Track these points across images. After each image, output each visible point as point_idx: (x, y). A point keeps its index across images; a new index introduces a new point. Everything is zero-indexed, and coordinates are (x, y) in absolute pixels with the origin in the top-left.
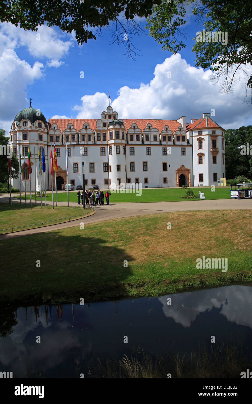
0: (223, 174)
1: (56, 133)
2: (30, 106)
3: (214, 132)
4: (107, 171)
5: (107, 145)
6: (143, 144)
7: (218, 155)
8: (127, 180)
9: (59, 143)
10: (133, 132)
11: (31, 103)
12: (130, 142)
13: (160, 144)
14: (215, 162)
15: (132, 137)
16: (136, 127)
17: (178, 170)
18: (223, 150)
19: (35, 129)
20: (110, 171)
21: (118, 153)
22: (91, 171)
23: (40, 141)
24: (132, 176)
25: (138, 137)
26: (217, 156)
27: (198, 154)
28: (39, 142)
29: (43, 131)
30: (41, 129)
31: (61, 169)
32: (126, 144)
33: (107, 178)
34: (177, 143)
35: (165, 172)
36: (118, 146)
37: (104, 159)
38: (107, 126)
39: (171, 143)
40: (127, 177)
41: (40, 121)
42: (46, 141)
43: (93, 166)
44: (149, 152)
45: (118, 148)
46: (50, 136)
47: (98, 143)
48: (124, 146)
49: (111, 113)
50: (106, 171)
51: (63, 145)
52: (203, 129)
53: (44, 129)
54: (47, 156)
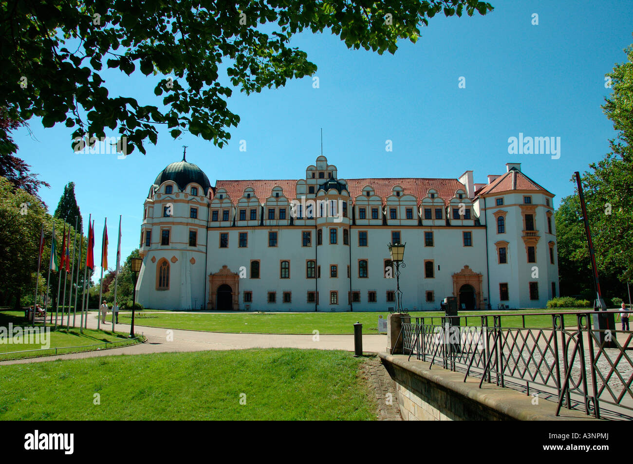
0: (551, 285)
1: (223, 205)
2: (183, 158)
3: (528, 200)
4: (313, 275)
5: (315, 227)
6: (385, 224)
7: (537, 246)
8: (352, 295)
10: (366, 203)
11: (185, 153)
12: (358, 222)
13: (420, 224)
14: (532, 258)
15: (363, 212)
16: (372, 193)
17: (456, 277)
18: (550, 235)
19: (183, 198)
20: (319, 277)
21: (333, 241)
22: (283, 276)
23: (193, 219)
24: (363, 286)
25: (375, 212)
26: (536, 248)
27: (498, 244)
28: (191, 220)
29: (200, 201)
30: (196, 197)
31: (229, 270)
32: (350, 226)
33: (313, 289)
34: (454, 222)
35: (430, 280)
36: (333, 229)
37: (309, 253)
38: (316, 192)
39: (442, 222)
40: (353, 289)
41: (195, 185)
42: (205, 219)
43: (287, 266)
45: (333, 232)
46: (213, 211)
47: (297, 222)
48: (347, 228)
49: (325, 168)
50: (311, 277)
51: (234, 227)
52: (505, 194)
53: (202, 199)
54: (205, 247)
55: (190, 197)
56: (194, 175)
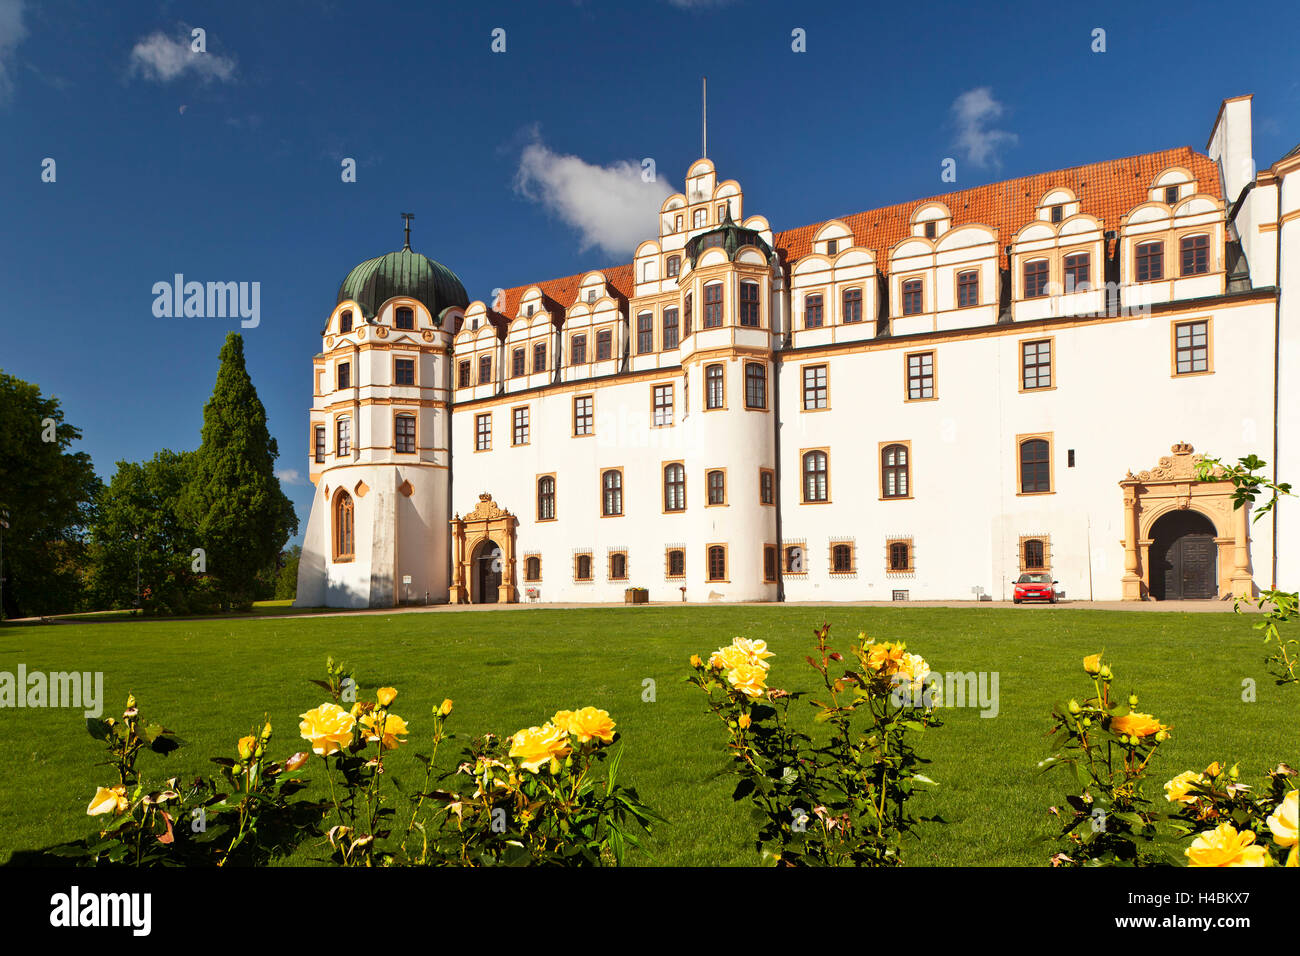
1: (481, 343)
4: (674, 504)
5: (679, 371)
6: (883, 336)
8: (784, 554)
9: (488, 390)
10: (826, 277)
11: (409, 231)
12: (801, 340)
13: (1005, 322)
15: (814, 306)
19: (378, 339)
22: (609, 510)
23: (404, 389)
24: (813, 528)
28: (396, 391)
29: (423, 342)
30: (408, 334)
31: (494, 505)
32: (777, 354)
33: (679, 541)
35: (1037, 500)
39: (1090, 302)
40: (784, 536)
41: (406, 302)
42: (443, 384)
43: (617, 484)
44: (919, 383)
45: (716, 376)
46: (460, 364)
47: (639, 363)
49: (709, 193)
50: (672, 509)
51: (501, 395)
53: (427, 335)
54: (446, 454)
55: (394, 335)
56: (406, 280)
